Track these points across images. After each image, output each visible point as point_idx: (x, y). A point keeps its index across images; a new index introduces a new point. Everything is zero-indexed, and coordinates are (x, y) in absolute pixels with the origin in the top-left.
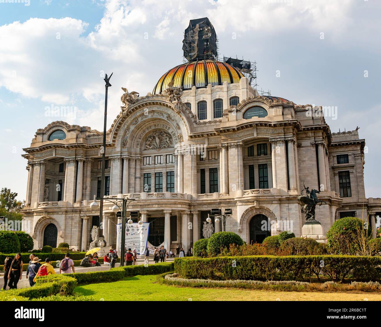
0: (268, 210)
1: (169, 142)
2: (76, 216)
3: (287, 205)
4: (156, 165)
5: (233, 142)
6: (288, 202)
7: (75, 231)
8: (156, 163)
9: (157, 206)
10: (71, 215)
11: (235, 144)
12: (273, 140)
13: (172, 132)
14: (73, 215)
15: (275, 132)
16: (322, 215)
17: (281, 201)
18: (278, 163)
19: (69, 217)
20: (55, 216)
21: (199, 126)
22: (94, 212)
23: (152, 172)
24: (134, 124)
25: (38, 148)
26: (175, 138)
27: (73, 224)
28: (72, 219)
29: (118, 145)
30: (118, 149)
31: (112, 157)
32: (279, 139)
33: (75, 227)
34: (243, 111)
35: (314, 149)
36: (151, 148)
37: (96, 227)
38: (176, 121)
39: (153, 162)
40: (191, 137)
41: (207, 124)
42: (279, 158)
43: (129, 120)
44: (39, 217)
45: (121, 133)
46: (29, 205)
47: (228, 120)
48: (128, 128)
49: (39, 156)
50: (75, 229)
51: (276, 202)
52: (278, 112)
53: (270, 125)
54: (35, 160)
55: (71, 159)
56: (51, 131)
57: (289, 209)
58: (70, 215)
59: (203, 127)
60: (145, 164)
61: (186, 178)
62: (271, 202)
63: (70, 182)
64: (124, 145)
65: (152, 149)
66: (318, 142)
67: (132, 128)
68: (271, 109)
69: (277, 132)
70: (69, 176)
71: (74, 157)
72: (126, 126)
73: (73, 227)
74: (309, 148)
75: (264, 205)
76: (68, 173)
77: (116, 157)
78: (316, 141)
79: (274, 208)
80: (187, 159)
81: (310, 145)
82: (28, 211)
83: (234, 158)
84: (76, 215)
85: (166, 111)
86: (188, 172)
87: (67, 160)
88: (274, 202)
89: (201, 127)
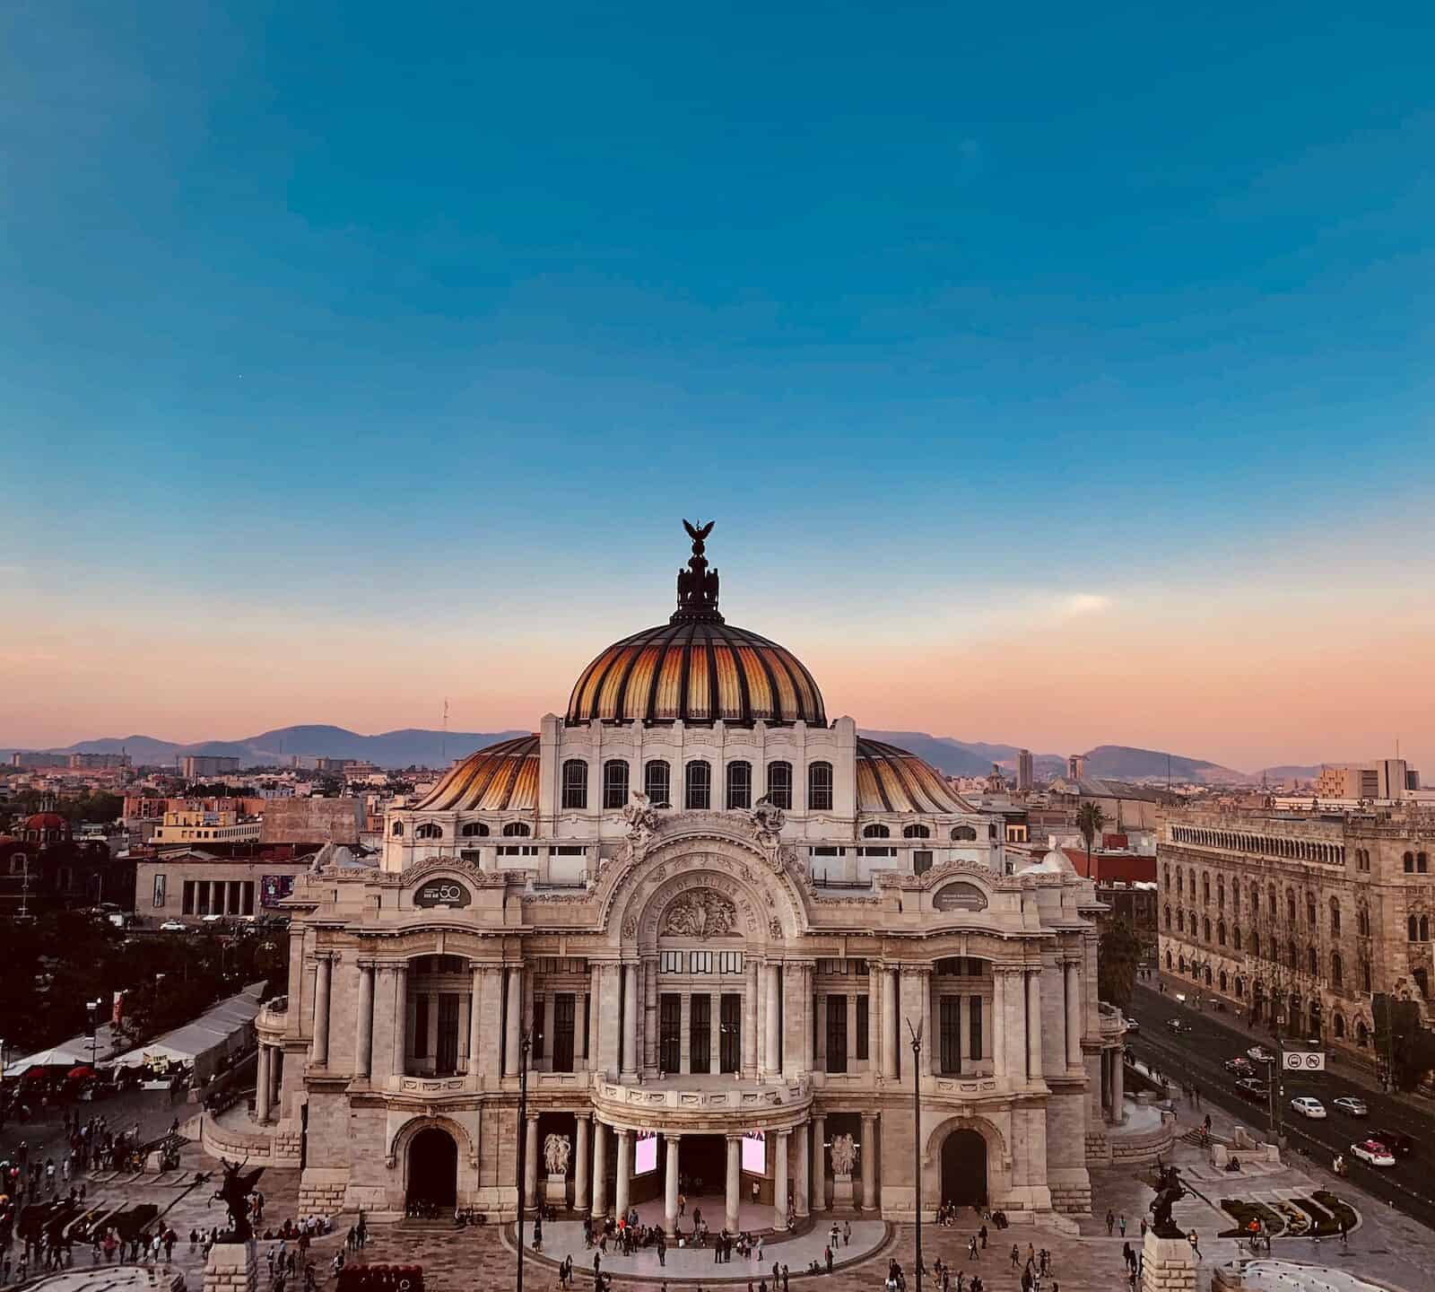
0: (989, 1123)
1: (729, 922)
2: (511, 1114)
3: (1024, 1111)
4: (693, 976)
5: (912, 961)
6: (1027, 1105)
7: (507, 1150)
8: (694, 970)
9: (765, 1122)
10: (496, 1111)
11: (919, 968)
12: (1002, 968)
13: (742, 902)
14: (502, 1110)
15: (1005, 951)
16: (1069, 1116)
17: (1014, 1104)
18: (1010, 1019)
19: (490, 1114)
20: (455, 1116)
21: (821, 905)
22: (555, 1104)
23: (686, 992)
24: (655, 880)
25: (395, 932)
26: (751, 918)
27: (503, 1131)
28: (499, 1120)
29: (613, 930)
30: (614, 942)
31: (596, 962)
32: (1014, 968)
33: (508, 1141)
34: (935, 890)
35: (1062, 974)
36: (681, 931)
37: (558, 1138)
38: (765, 885)
39: (687, 967)
40: (808, 934)
41: (843, 905)
42: (1013, 1008)
43: (645, 870)
44: (409, 1116)
45: (623, 900)
46: (368, 1075)
47: (901, 909)
48: (638, 891)
49: (392, 948)
50: (508, 1146)
51: (1005, 1108)
52: (1013, 903)
53: (1000, 938)
54: (379, 959)
55: (491, 965)
56: (426, 879)
57: (1028, 1121)
58: (491, 1110)
59: (832, 909)
60: (664, 970)
61: (792, 1030)
62: (996, 1107)
63: (489, 1025)
64: (626, 932)
65: (684, 933)
66: (1070, 960)
67: (650, 888)
68: (997, 895)
69: (1011, 951)
70: (486, 1008)
71: (500, 959)
72: (635, 885)
73: (501, 1141)
74: (1053, 971)
75: (984, 1115)
76: (483, 1002)
77: (609, 962)
78: (1065, 957)
79: (999, 1119)
80: (792, 984)
81: (1054, 963)
82: (367, 1095)
83: (914, 998)
84: (509, 1110)
85: (741, 858)
86: (796, 1014)
87: (479, 965)
88: (1002, 1108)
89: (828, 909)
